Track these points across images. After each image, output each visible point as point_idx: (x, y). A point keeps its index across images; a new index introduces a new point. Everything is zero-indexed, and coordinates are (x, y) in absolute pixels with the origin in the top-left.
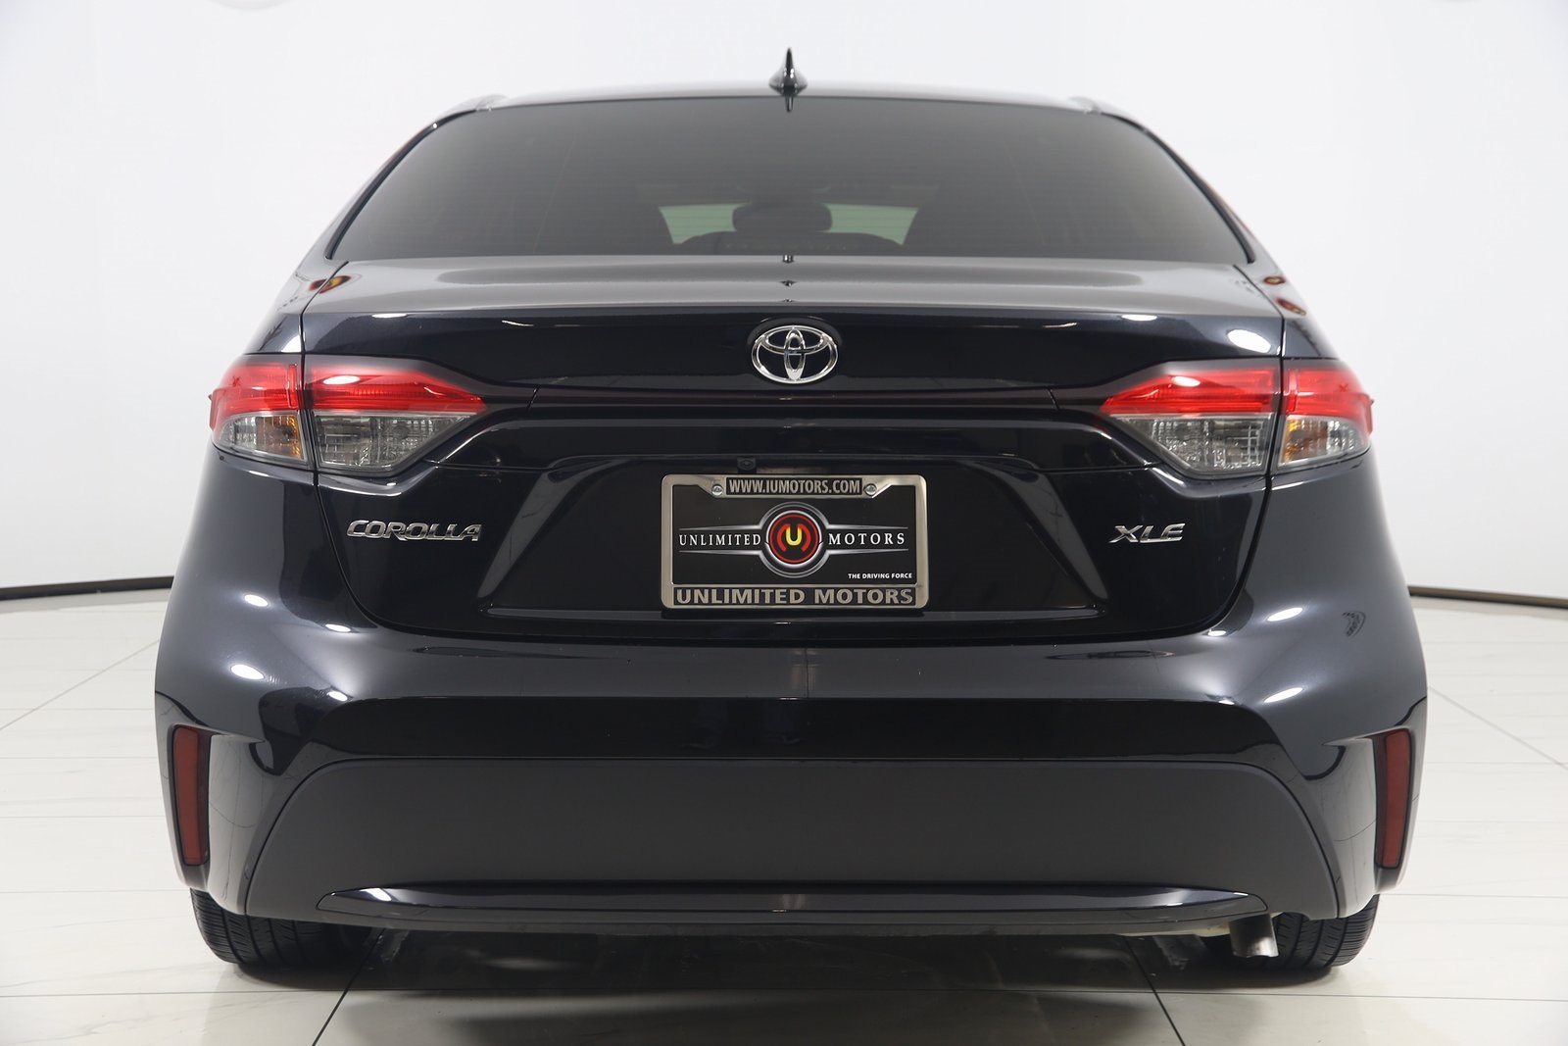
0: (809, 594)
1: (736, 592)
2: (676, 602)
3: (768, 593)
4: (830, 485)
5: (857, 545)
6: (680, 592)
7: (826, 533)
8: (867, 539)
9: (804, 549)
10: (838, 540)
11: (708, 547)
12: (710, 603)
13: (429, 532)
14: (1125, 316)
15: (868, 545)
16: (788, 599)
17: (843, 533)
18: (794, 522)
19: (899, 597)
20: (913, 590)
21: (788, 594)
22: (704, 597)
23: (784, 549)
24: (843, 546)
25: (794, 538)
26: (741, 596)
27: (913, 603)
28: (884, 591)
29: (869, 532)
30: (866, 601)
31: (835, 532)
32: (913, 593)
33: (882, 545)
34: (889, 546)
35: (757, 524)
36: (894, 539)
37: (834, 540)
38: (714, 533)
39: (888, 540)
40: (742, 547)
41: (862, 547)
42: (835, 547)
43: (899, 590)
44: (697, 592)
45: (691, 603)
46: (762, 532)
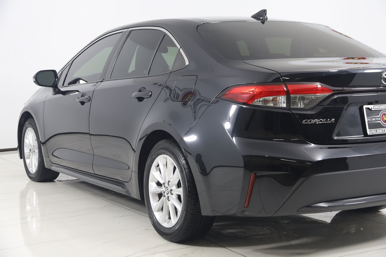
2: (370, 133)
3: (384, 130)
6: (370, 131)
12: (375, 133)
13: (323, 121)
18: (385, 115)
23: (384, 121)
25: (385, 118)
26: (380, 131)
35: (379, 115)
38: (372, 118)
40: (377, 121)
44: (373, 131)
45: (372, 133)
46: (380, 117)
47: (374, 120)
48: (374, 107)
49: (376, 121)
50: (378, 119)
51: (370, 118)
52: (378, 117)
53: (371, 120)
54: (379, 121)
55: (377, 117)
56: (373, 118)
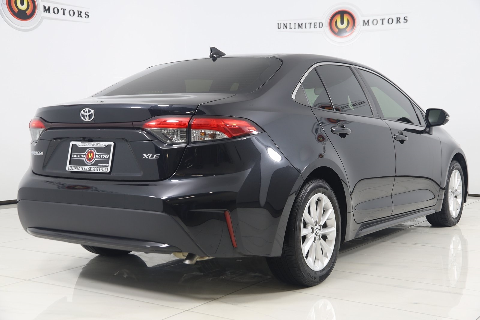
0: (90, 168)
1: (79, 167)
2: (69, 169)
3: (84, 168)
4: (98, 144)
5: (100, 158)
6: (70, 167)
7: (96, 155)
8: (102, 156)
9: (91, 158)
10: (98, 156)
11: (76, 158)
12: (74, 170)
13: (37, 153)
14: (159, 105)
15: (102, 158)
16: (87, 169)
17: (99, 155)
18: (91, 152)
19: (105, 170)
20: (108, 168)
21: (87, 168)
22: (73, 168)
23: (88, 158)
24: (98, 158)
25: (90, 156)
26: (79, 168)
27: (107, 171)
28: (103, 168)
29: (103, 155)
30: (99, 171)
31: (97, 155)
32: (107, 169)
33: (104, 158)
34: (106, 158)
36: (107, 157)
37: (97, 157)
39: (106, 157)
40: (82, 158)
41: (101, 158)
42: (97, 158)
43: (105, 168)
44: (72, 167)
45: (71, 169)
46: (85, 154)
47: (78, 156)
48: (82, 144)
49: (80, 158)
50: (83, 156)
51: (75, 154)
52: (84, 154)
53: (76, 156)
54: (83, 158)
55: (82, 154)
56: (79, 154)
